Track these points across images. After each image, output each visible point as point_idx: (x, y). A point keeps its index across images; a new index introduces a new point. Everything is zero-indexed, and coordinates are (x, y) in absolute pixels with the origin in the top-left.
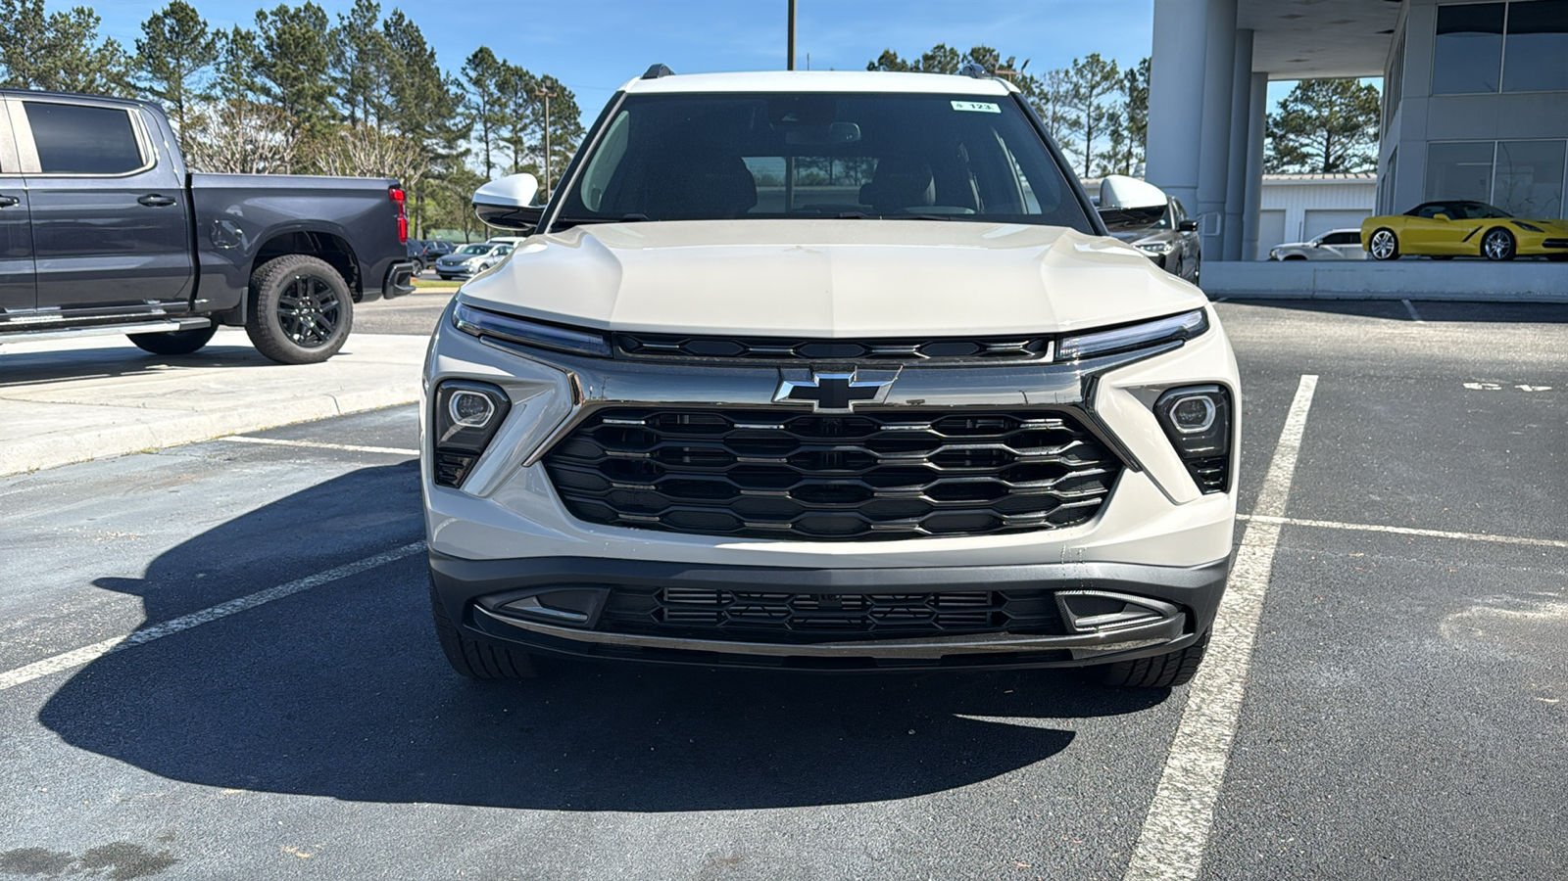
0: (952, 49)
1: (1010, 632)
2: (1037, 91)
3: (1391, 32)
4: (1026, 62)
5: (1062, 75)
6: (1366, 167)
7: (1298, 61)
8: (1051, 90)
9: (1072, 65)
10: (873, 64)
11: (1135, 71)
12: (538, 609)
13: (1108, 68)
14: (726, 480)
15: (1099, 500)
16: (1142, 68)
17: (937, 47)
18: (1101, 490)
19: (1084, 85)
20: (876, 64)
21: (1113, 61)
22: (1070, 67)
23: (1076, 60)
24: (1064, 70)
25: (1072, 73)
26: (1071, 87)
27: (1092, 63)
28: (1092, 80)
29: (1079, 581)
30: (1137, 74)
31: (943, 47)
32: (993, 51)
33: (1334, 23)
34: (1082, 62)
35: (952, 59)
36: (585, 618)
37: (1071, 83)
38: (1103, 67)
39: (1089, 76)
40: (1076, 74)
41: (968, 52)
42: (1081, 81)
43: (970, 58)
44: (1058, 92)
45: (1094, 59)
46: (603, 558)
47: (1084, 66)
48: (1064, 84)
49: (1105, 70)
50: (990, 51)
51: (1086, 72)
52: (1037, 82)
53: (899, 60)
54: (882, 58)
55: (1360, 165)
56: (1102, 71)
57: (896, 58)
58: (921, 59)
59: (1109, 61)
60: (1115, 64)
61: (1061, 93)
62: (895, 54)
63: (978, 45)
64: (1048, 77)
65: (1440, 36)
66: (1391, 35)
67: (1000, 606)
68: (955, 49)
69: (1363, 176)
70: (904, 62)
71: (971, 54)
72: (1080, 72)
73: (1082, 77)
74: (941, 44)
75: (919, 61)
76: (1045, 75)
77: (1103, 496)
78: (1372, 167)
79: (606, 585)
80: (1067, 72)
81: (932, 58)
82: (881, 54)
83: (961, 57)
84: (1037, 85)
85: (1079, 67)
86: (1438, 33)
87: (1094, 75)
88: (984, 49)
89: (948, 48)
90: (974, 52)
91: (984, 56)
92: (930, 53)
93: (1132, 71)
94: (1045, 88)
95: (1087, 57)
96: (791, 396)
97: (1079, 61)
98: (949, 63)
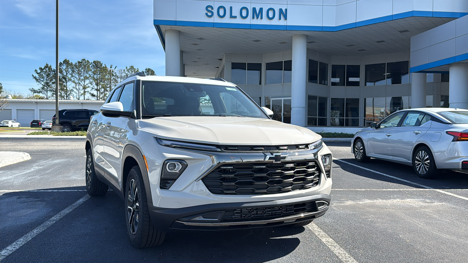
0: (88, 60)
1: (307, 212)
2: (115, 75)
3: (218, 67)
4: (116, 67)
5: (123, 71)
6: (206, 101)
7: (195, 73)
8: (120, 75)
9: (126, 68)
10: (61, 63)
11: (144, 72)
12: (202, 219)
13: (136, 70)
14: (252, 180)
15: (318, 180)
16: (146, 71)
17: (83, 60)
18: (318, 178)
19: (129, 74)
20: (62, 63)
21: (138, 68)
22: (125, 69)
23: (127, 67)
24: (123, 69)
25: (126, 70)
26: (125, 74)
27: (131, 69)
28: (131, 73)
29: (318, 199)
30: (145, 73)
31: (85, 60)
32: (101, 62)
33: (205, 64)
34: (129, 68)
35: (88, 63)
36: (217, 219)
37: (125, 73)
38: (135, 70)
39: (131, 72)
40: (127, 71)
41: (93, 62)
42: (129, 73)
43: (93, 64)
44: (122, 76)
45: (132, 67)
46: (222, 203)
47: (129, 69)
48: (123, 74)
49: (136, 71)
50: (100, 62)
51: (130, 71)
52: (114, 72)
53: (70, 62)
54: (64, 61)
55: (204, 101)
56: (134, 71)
57: (69, 62)
58: (77, 63)
59: (136, 68)
60: (138, 69)
61: (123, 76)
62: (69, 60)
63: (96, 60)
64: (118, 71)
65: (232, 70)
66: (218, 68)
67: (305, 206)
68: (89, 60)
69: (204, 104)
70: (72, 63)
71: (94, 63)
72: (128, 70)
73: (129, 72)
74: (84, 59)
75: (76, 63)
76: (117, 71)
77: (319, 179)
78: (207, 102)
79: (224, 210)
80: (124, 70)
81: (81, 62)
82: (64, 60)
83: (91, 63)
84: (115, 73)
85: (128, 69)
86: (232, 69)
87: (132, 72)
88: (98, 61)
89: (86, 60)
90: (94, 62)
91: (98, 64)
92: (80, 61)
93: (143, 71)
94: (118, 75)
95: (130, 67)
96: (269, 159)
97: (128, 67)
98: (87, 65)
